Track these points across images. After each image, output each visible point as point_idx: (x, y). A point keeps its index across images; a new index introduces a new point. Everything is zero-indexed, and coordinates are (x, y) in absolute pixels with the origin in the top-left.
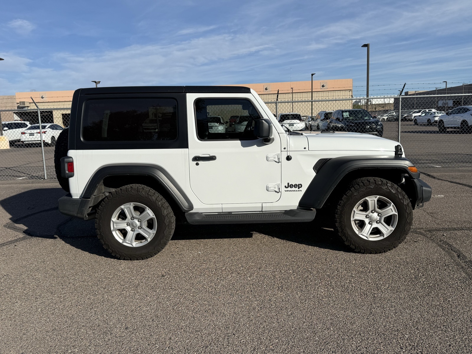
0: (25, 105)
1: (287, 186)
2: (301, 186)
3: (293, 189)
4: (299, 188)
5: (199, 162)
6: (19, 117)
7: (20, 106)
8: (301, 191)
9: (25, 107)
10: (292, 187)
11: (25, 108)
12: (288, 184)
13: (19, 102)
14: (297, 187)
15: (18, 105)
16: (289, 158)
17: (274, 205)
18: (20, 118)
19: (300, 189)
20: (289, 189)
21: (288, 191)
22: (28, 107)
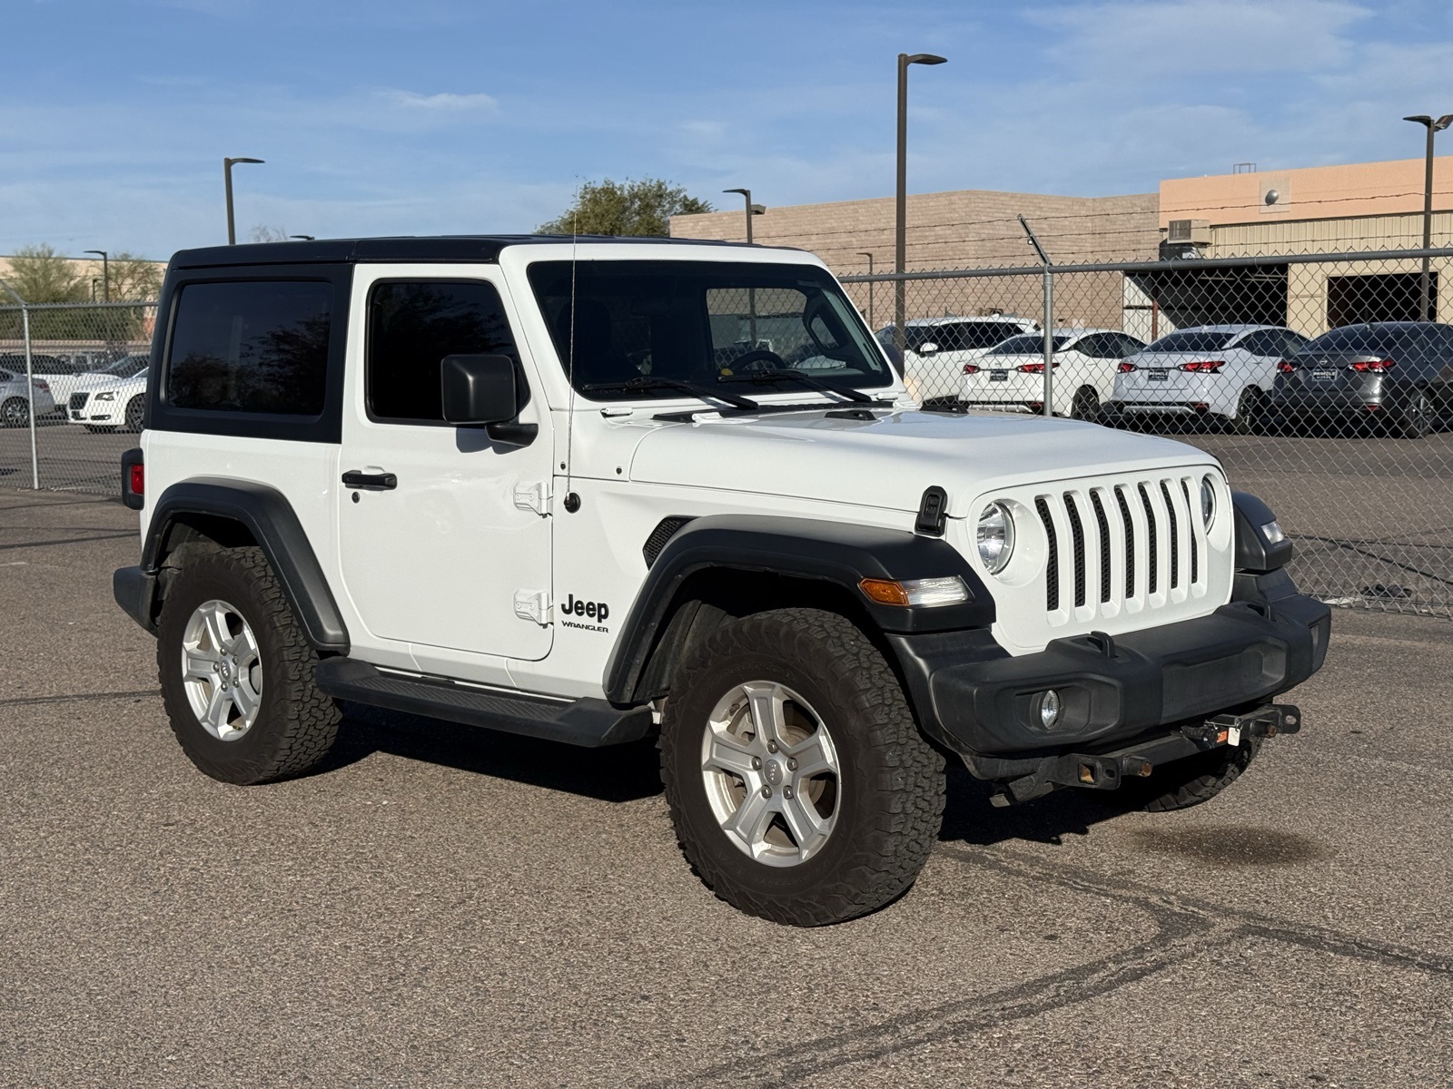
0: (1189, 235)
1: (567, 607)
2: (606, 616)
3: (585, 619)
4: (600, 621)
5: (360, 492)
6: (1149, 297)
7: (1169, 242)
8: (607, 631)
9: (1190, 245)
10: (581, 614)
11: (1190, 250)
12: (571, 597)
13: (1167, 226)
14: (593, 615)
15: (1166, 235)
16: (573, 504)
17: (537, 672)
18: (1152, 300)
19: (605, 623)
20: (573, 617)
21: (570, 624)
22: (1204, 245)
